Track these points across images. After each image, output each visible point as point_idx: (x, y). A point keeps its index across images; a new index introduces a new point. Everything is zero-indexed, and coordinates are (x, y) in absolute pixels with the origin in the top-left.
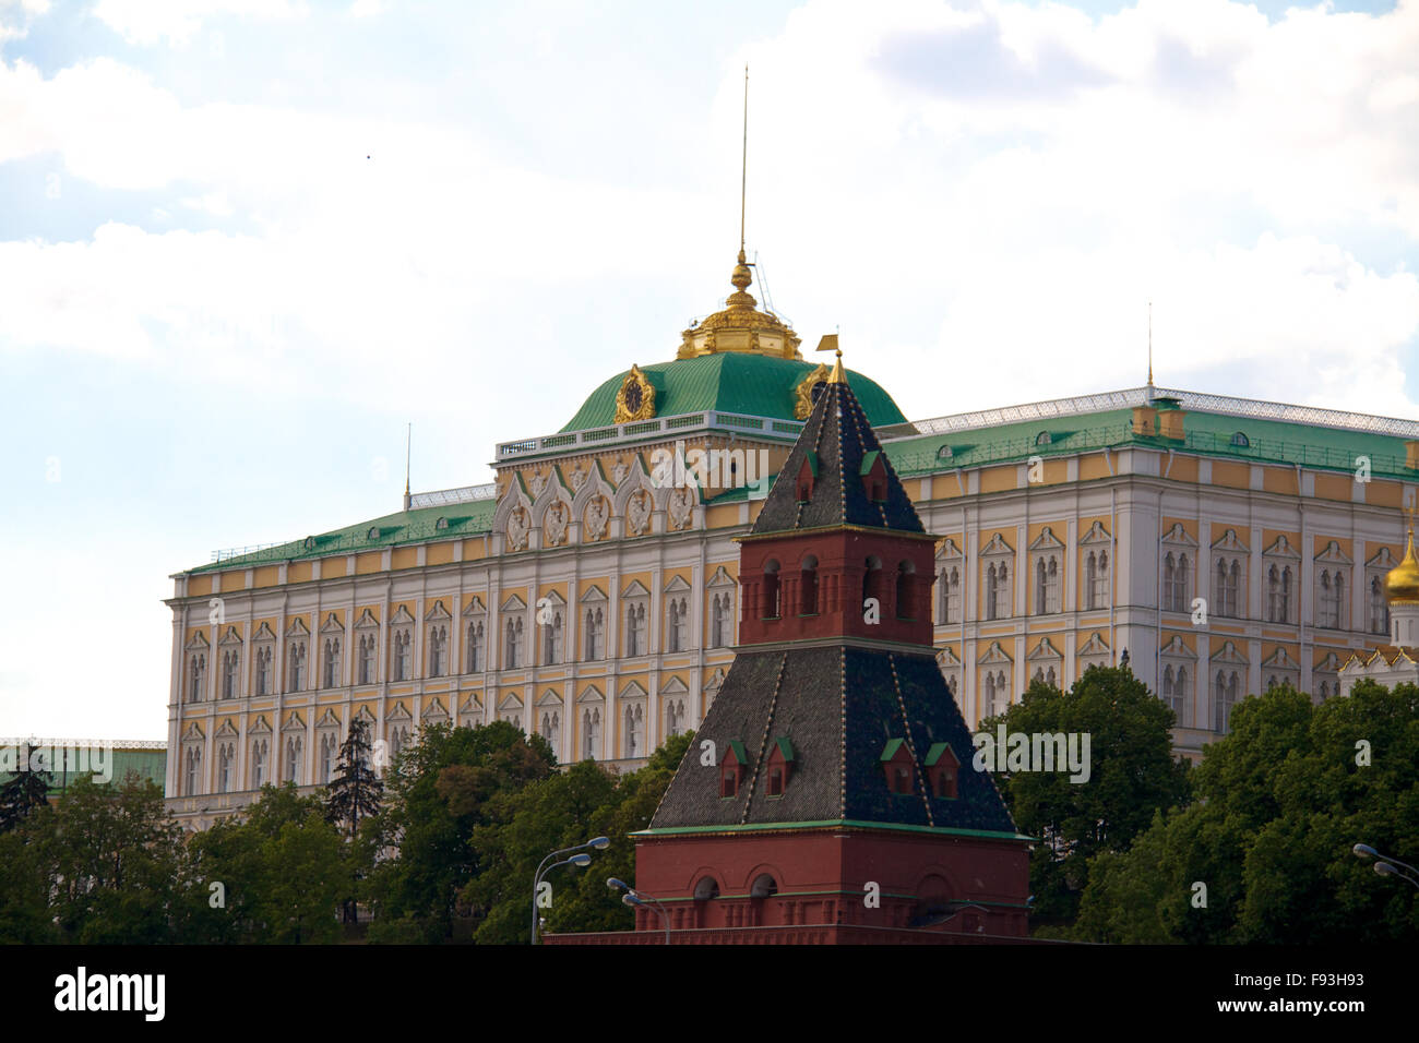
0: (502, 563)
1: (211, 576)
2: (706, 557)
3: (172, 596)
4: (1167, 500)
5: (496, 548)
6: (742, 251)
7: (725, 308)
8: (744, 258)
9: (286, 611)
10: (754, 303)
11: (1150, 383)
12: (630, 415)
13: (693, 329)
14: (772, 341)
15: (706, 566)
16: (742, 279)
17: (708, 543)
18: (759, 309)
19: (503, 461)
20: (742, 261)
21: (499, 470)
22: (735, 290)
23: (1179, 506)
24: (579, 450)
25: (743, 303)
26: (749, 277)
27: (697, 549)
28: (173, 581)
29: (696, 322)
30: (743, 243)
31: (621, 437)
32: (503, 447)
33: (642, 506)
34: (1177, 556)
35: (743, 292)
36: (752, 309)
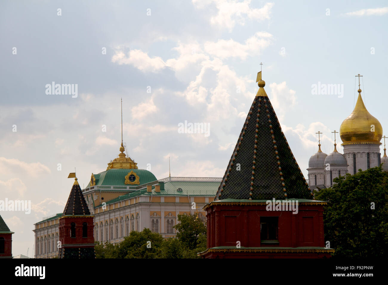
1: (39, 224)
3: (34, 229)
4: (152, 207)
6: (122, 143)
7: (119, 157)
8: (123, 144)
9: (48, 233)
10: (125, 155)
11: (170, 176)
12: (92, 185)
14: (126, 165)
16: (122, 150)
18: (126, 157)
20: (122, 145)
22: (121, 152)
23: (155, 209)
25: (122, 155)
26: (124, 149)
28: (34, 225)
29: (112, 161)
30: (122, 141)
34: (155, 220)
35: (122, 153)
36: (125, 157)
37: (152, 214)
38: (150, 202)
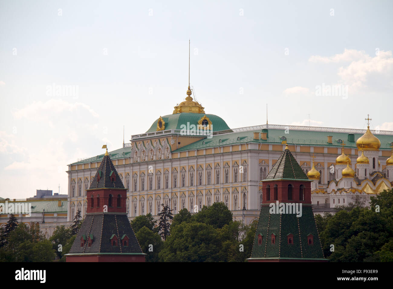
0: (132, 165)
1: (76, 165)
2: (172, 165)
3: (68, 170)
4: (261, 155)
5: (131, 161)
6: (189, 86)
7: (185, 100)
9: (90, 175)
10: (193, 99)
11: (267, 124)
12: (160, 129)
13: (177, 106)
14: (195, 109)
15: (172, 168)
16: (189, 93)
17: (172, 162)
18: (194, 100)
20: (189, 89)
21: (132, 142)
22: (188, 96)
23: (264, 156)
24: (148, 138)
25: (189, 99)
26: (191, 93)
27: (170, 164)
28: (68, 166)
29: (178, 104)
30: (189, 84)
31: (155, 135)
32: (133, 136)
33: (160, 152)
34: (263, 168)
35: (189, 96)
36: (192, 101)
37: (261, 162)
38: (259, 150)
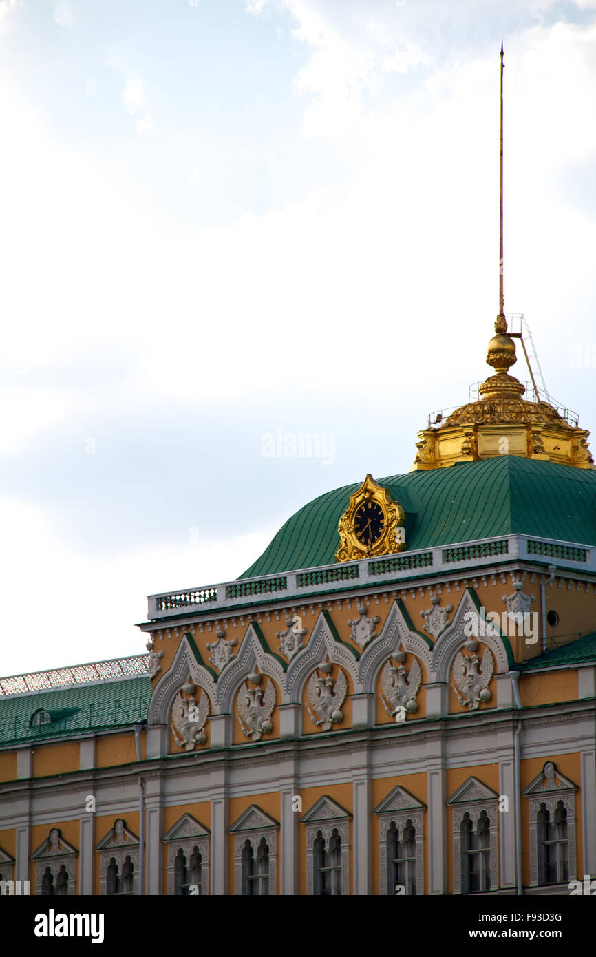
2: (521, 748)
6: (502, 315)
7: (479, 397)
8: (506, 325)
10: (522, 390)
12: (363, 548)
13: (436, 426)
15: (523, 763)
16: (502, 357)
17: (524, 728)
18: (528, 397)
19: (158, 621)
20: (501, 330)
21: (154, 633)
22: (492, 371)
24: (293, 598)
26: (513, 352)
27: (506, 738)
29: (439, 418)
30: (502, 303)
31: (364, 578)
32: (160, 600)
33: (405, 677)
35: (503, 376)
36: (518, 398)
